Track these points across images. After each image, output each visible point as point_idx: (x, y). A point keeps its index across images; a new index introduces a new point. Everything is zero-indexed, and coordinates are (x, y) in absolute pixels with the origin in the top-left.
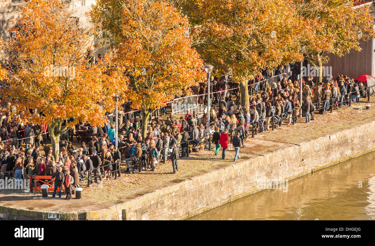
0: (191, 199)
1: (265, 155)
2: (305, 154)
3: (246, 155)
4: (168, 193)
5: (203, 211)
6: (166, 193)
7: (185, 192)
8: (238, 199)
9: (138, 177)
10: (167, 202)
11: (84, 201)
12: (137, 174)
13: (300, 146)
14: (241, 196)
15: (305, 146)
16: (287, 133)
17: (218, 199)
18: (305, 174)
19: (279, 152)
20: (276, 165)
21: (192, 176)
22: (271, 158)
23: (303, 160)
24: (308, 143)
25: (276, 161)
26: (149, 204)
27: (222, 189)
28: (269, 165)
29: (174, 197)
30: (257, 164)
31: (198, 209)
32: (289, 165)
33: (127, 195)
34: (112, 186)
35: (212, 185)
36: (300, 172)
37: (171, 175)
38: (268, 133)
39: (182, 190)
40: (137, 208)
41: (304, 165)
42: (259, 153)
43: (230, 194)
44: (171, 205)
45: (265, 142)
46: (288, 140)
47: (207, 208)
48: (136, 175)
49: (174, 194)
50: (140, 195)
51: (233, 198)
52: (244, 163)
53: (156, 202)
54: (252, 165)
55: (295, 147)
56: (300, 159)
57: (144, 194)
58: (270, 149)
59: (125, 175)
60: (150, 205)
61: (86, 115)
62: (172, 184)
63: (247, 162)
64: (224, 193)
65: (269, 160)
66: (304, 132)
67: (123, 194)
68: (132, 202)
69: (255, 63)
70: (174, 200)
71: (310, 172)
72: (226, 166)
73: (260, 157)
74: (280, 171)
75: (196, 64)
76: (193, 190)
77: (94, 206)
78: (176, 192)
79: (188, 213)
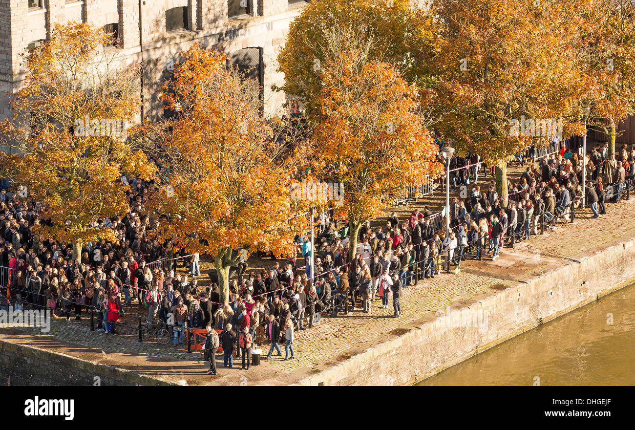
0: (418, 357)
1: (529, 281)
2: (588, 274)
3: (501, 281)
4: (386, 351)
5: (437, 371)
6: (382, 352)
7: (411, 347)
8: (489, 349)
9: (342, 324)
10: (385, 365)
11: (265, 369)
12: (342, 319)
13: (579, 263)
14: (492, 345)
15: (588, 263)
16: (562, 239)
17: (459, 353)
18: (586, 303)
19: (549, 275)
20: (545, 294)
21: (421, 323)
22: (536, 285)
23: (584, 283)
24: (592, 258)
25: (544, 289)
26: (358, 371)
27: (465, 338)
28: (534, 296)
29: (394, 357)
30: (516, 295)
31: (429, 370)
32: (563, 292)
33: (326, 359)
34: (305, 342)
35: (450, 334)
36: (579, 301)
37: (391, 319)
38: (534, 240)
39: (406, 345)
40: (341, 378)
41: (586, 290)
42: (520, 277)
43: (477, 343)
44: (390, 369)
45: (530, 256)
46: (563, 253)
47: (442, 367)
48: (340, 320)
49: (394, 352)
50: (345, 357)
51: (481, 348)
52: (498, 296)
53: (367, 366)
54: (510, 299)
55: (573, 265)
56: (579, 283)
57: (350, 357)
58: (537, 270)
59: (324, 320)
60: (360, 372)
61: (267, 243)
62: (392, 337)
63: (502, 295)
64: (468, 342)
65: (535, 288)
66: (587, 237)
67: (321, 356)
68: (333, 370)
69: (516, 141)
70: (395, 361)
71: (595, 299)
72: (471, 304)
73: (521, 285)
74: (550, 303)
75: (428, 154)
76: (422, 344)
77: (277, 378)
78: (397, 350)
79: (415, 377)
